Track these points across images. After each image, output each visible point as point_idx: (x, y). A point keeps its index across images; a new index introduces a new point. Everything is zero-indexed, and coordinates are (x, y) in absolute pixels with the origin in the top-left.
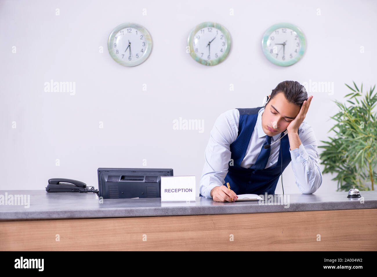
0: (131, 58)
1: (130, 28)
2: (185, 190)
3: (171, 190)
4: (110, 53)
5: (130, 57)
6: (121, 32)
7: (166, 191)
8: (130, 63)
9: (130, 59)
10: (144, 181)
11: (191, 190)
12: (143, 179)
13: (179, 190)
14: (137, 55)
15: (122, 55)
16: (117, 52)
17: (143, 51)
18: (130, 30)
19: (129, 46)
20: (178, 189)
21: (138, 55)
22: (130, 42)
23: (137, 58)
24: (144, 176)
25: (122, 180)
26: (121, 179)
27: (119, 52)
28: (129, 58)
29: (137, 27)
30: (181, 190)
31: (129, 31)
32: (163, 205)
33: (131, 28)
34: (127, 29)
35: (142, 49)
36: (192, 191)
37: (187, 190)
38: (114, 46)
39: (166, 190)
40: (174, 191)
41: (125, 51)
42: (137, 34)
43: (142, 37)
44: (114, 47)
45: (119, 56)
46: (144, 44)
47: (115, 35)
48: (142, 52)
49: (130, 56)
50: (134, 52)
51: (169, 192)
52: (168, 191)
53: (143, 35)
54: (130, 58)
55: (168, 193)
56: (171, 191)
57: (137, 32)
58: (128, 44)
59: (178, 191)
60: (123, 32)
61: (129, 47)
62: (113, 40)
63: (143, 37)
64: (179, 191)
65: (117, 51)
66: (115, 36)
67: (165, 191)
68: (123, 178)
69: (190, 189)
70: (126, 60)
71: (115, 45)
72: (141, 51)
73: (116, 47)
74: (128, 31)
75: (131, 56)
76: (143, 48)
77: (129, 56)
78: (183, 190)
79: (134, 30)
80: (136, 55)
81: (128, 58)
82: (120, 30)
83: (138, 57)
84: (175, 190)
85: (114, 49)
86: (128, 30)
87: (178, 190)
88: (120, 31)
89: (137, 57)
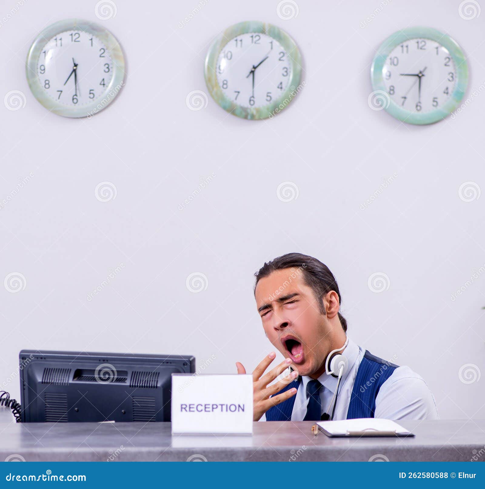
0: (78, 97)
1: (76, 32)
2: (228, 408)
3: (195, 406)
4: (30, 86)
5: (75, 97)
6: (56, 39)
7: (183, 408)
8: (76, 109)
9: (75, 101)
10: (128, 384)
13: (215, 407)
14: (91, 92)
15: (58, 91)
17: (104, 84)
18: (77, 36)
19: (74, 71)
20: (213, 405)
22: (76, 63)
24: (129, 372)
26: (74, 378)
27: (51, 84)
29: (93, 29)
30: (220, 407)
31: (74, 38)
32: (177, 444)
33: (79, 32)
34: (69, 33)
35: (103, 80)
36: (243, 410)
37: (233, 408)
38: (39, 70)
39: (184, 406)
40: (203, 408)
41: (63, 82)
42: (92, 44)
43: (102, 51)
44: (41, 73)
45: (51, 94)
47: (44, 46)
48: (102, 86)
49: (76, 95)
51: (190, 411)
52: (188, 409)
53: (105, 48)
54: (74, 99)
55: (189, 413)
56: (195, 409)
57: (91, 39)
58: (71, 67)
59: (211, 409)
60: (61, 39)
61: (73, 75)
62: (39, 57)
63: (106, 51)
64: (213, 408)
65: (47, 83)
66: (42, 49)
67: (182, 408)
69: (239, 406)
70: (66, 103)
71: (42, 68)
72: (101, 84)
73: (44, 72)
74: (72, 38)
75: (78, 94)
76: (106, 76)
77: (74, 93)
78: (224, 407)
79: (85, 37)
80: (88, 92)
81: (71, 99)
82: (55, 35)
84: (205, 408)
85: (41, 78)
86: (72, 35)
87: (211, 406)
88: (55, 38)
89: (92, 96)
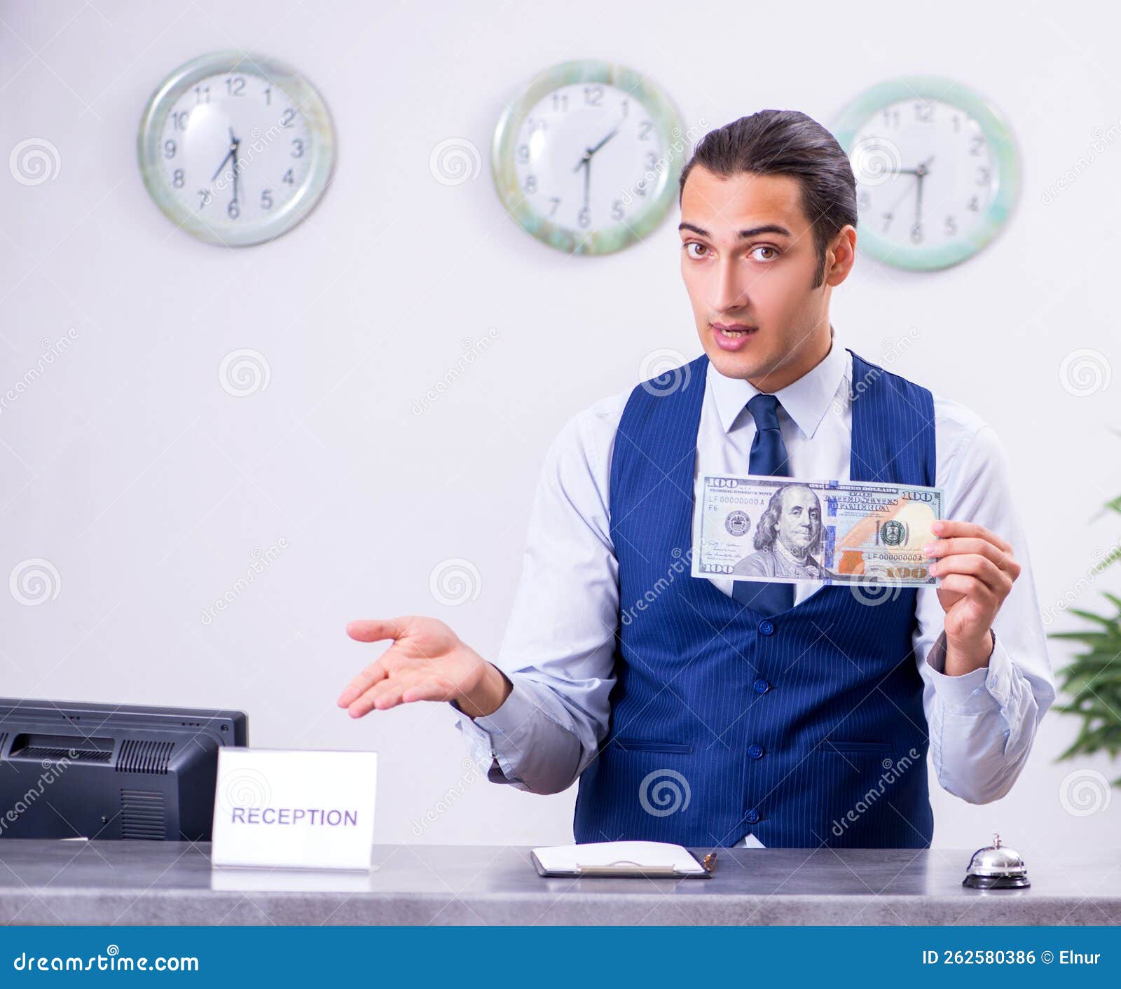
0: (240, 205)
1: (238, 75)
2: (326, 818)
3: (260, 813)
4: (147, 181)
5: (234, 205)
6: (198, 90)
7: (237, 815)
8: (237, 228)
9: (234, 212)
10: (112, 764)
11: (350, 818)
12: (109, 756)
13: (299, 814)
14: (265, 195)
15: (201, 193)
16: (176, 179)
17: (291, 181)
18: (239, 84)
19: (233, 153)
20: (295, 811)
21: (267, 195)
22: (237, 137)
23: (264, 207)
24: (117, 741)
25: (18, 756)
26: (12, 750)
27: (186, 177)
28: (230, 209)
29: (271, 71)
30: (309, 815)
31: (234, 87)
32: (221, 883)
33: (245, 77)
34: (224, 77)
35: (290, 172)
36: (354, 823)
37: (334, 818)
38: (163, 151)
39: (239, 812)
40: (276, 816)
41: (212, 176)
42: (269, 102)
43: (289, 115)
44: (167, 156)
45: (186, 198)
46: (300, 147)
47: (174, 103)
48: (287, 184)
49: (235, 200)
50: (252, 184)
51: (250, 821)
52: (246, 818)
53: (295, 109)
54: (233, 208)
55: (247, 825)
56: (260, 819)
57: (268, 92)
58: (227, 146)
59: (290, 819)
60: (207, 90)
61: (230, 162)
62: (163, 124)
63: (297, 116)
64: (295, 817)
65: (179, 176)
66: (170, 110)
67: (234, 817)
68: (21, 743)
69: (347, 814)
70: (214, 217)
71: (170, 146)
72: (285, 180)
73: (173, 155)
74: (229, 88)
75: (239, 198)
76: (295, 164)
77: (230, 197)
78: (318, 816)
79: (255, 87)
80: (260, 194)
81: (226, 209)
82: (197, 81)
83: (270, 205)
84: (281, 816)
85: (167, 166)
86: (229, 81)
87: (291, 814)
88: (195, 87)
89: (267, 202)
